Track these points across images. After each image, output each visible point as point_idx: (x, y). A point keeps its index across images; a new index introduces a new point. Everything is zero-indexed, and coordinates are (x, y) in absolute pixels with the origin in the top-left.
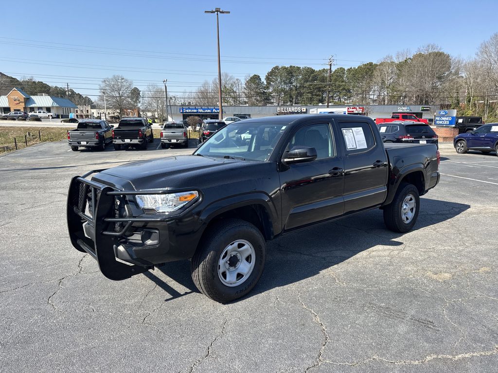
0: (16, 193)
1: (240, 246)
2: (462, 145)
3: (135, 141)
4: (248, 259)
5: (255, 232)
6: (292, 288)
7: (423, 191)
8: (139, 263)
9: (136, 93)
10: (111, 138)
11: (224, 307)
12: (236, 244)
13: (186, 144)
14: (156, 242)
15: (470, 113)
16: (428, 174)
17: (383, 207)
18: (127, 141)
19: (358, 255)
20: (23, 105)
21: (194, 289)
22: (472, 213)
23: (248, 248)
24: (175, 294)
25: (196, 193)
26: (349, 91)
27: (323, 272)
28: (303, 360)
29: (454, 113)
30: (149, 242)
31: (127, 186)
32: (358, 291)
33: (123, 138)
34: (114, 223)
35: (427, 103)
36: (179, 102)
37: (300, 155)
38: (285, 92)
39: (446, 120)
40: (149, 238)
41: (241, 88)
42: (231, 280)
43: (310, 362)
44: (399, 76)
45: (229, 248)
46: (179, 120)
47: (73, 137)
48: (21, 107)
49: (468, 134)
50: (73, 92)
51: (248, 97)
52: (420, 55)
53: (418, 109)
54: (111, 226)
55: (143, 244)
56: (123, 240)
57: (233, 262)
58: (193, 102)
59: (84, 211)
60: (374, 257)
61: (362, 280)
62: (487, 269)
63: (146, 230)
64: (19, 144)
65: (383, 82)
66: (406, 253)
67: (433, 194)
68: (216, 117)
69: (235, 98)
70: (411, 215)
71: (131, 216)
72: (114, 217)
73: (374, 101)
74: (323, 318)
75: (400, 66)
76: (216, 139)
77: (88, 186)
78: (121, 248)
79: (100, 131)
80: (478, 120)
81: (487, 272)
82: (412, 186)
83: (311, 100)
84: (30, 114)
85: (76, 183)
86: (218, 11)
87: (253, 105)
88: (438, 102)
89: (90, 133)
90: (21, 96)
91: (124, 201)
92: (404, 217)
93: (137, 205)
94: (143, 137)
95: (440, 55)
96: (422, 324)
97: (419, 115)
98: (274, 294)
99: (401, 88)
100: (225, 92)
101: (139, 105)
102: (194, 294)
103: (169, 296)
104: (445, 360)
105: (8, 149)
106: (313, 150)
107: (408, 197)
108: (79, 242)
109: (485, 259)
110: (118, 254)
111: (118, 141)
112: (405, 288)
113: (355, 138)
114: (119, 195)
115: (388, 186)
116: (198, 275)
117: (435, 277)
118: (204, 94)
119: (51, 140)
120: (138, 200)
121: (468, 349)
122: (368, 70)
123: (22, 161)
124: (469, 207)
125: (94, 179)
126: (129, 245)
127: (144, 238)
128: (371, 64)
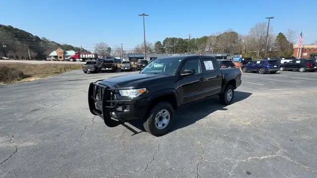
0: (63, 91)
1: (164, 112)
2: (245, 69)
3: (110, 69)
4: (167, 118)
5: (170, 105)
6: (185, 129)
7: (235, 88)
8: (120, 119)
9: (109, 49)
10: (101, 68)
11: (158, 138)
12: (162, 111)
13: (131, 70)
14: (128, 110)
15: (246, 56)
16: (237, 81)
17: (220, 94)
18: (107, 69)
19: (211, 115)
20: (63, 55)
21: (144, 130)
22: (253, 97)
23: (167, 113)
24: (136, 133)
25: (145, 89)
26: (197, 48)
27: (197, 122)
28: (195, 160)
29: (241, 56)
30: (126, 111)
31: (115, 86)
32: (213, 130)
33: (105, 68)
34: (110, 102)
35: (228, 53)
36: (127, 53)
37: (188, 72)
38: (171, 48)
39: (238, 59)
40: (125, 109)
41: (153, 46)
42: (160, 126)
43: (199, 161)
44: (217, 42)
45: (160, 113)
46: (128, 60)
47: (85, 67)
48: (62, 55)
49: (247, 65)
50: (83, 49)
51: (155, 50)
52: (226, 33)
53: (225, 55)
54: (109, 104)
55: (123, 112)
56: (114, 110)
57: (161, 119)
58: (133, 52)
59: (96, 98)
60: (217, 115)
61: (214, 125)
62: (265, 120)
63: (124, 105)
64: (62, 71)
65: (211, 44)
66: (230, 114)
67: (239, 89)
68: (143, 58)
69: (150, 51)
70: (230, 98)
71: (117, 99)
72: (110, 100)
73: (207, 52)
74: (201, 142)
75: (218, 37)
76: (150, 66)
77: (98, 87)
78: (113, 113)
79: (96, 65)
80: (250, 59)
81: (265, 121)
82: (231, 86)
83: (182, 51)
84: (66, 58)
85: (92, 86)
86: (144, 14)
87: (158, 53)
88: (233, 52)
89: (92, 66)
90: (62, 51)
91: (114, 93)
92: (228, 99)
93: (120, 95)
94: (114, 67)
95: (234, 33)
96: (243, 143)
97: (225, 58)
98: (178, 132)
99: (218, 46)
100: (146, 48)
101: (111, 54)
102: (144, 133)
103: (133, 133)
104: (257, 160)
105: (58, 73)
106: (194, 70)
107: (229, 90)
108: (93, 111)
109: (264, 115)
110: (112, 116)
111: (103, 69)
112: (232, 128)
113: (209, 65)
114: (112, 90)
115: (222, 86)
116: (146, 125)
117: (244, 123)
118: (137, 50)
119: (75, 69)
120: (121, 93)
121: (265, 154)
122: (205, 39)
123: (64, 77)
124: (251, 94)
125: (99, 84)
126: (117, 112)
127: (123, 109)
128: (206, 37)
